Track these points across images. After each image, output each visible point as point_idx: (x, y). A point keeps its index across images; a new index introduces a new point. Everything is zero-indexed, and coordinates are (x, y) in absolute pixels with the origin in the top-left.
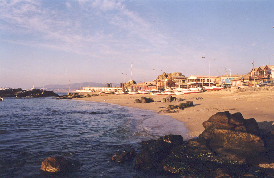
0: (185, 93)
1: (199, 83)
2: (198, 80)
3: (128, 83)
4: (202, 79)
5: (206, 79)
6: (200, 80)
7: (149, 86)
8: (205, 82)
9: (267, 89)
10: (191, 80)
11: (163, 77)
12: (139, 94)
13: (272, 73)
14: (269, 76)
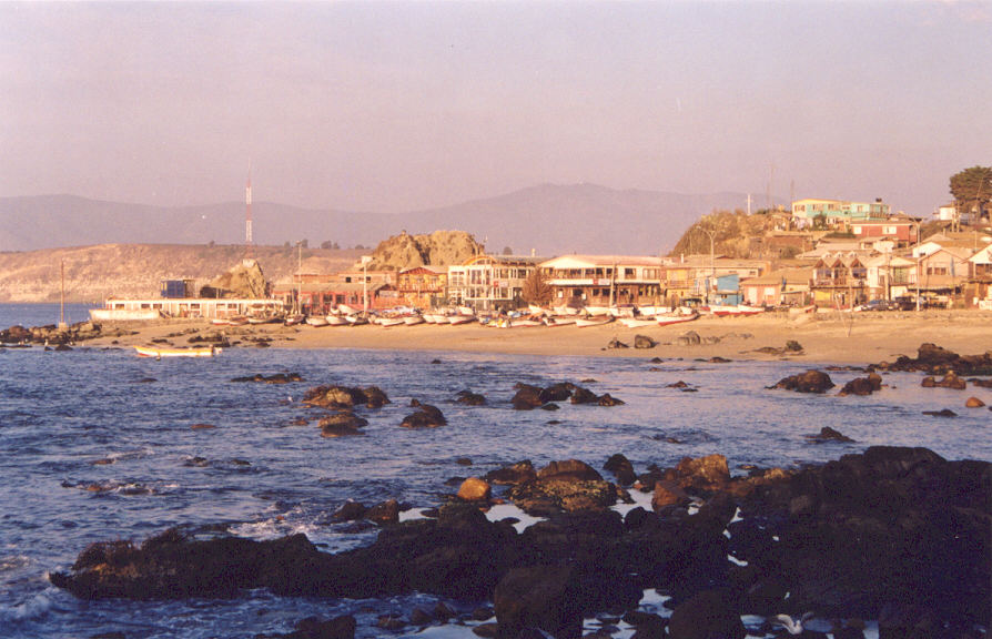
1: (601, 282)
2: (599, 271)
4: (609, 271)
5: (621, 271)
6: (605, 272)
7: (381, 292)
8: (617, 281)
10: (559, 270)
11: (411, 253)
12: (328, 324)
13: (869, 276)
14: (861, 283)
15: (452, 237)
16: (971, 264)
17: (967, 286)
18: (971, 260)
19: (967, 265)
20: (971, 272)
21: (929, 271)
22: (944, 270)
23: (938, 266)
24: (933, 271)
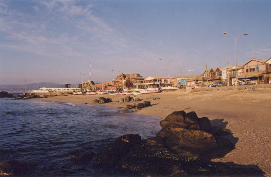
0: (143, 94)
1: (156, 83)
2: (155, 80)
3: (87, 83)
4: (159, 80)
5: (163, 80)
6: (157, 80)
7: (107, 87)
9: (218, 90)
10: (148, 80)
11: (122, 78)
12: (97, 94)
13: (222, 74)
14: (220, 77)
15: (134, 74)
16: (267, 65)
17: (265, 75)
18: (267, 63)
19: (265, 65)
20: (267, 69)
21: (247, 70)
22: (254, 69)
23: (251, 68)
24: (249, 70)
